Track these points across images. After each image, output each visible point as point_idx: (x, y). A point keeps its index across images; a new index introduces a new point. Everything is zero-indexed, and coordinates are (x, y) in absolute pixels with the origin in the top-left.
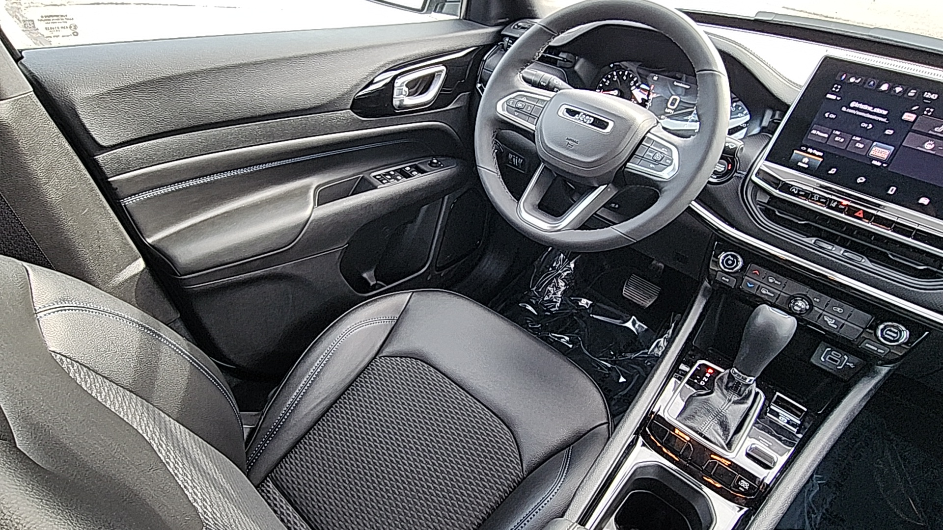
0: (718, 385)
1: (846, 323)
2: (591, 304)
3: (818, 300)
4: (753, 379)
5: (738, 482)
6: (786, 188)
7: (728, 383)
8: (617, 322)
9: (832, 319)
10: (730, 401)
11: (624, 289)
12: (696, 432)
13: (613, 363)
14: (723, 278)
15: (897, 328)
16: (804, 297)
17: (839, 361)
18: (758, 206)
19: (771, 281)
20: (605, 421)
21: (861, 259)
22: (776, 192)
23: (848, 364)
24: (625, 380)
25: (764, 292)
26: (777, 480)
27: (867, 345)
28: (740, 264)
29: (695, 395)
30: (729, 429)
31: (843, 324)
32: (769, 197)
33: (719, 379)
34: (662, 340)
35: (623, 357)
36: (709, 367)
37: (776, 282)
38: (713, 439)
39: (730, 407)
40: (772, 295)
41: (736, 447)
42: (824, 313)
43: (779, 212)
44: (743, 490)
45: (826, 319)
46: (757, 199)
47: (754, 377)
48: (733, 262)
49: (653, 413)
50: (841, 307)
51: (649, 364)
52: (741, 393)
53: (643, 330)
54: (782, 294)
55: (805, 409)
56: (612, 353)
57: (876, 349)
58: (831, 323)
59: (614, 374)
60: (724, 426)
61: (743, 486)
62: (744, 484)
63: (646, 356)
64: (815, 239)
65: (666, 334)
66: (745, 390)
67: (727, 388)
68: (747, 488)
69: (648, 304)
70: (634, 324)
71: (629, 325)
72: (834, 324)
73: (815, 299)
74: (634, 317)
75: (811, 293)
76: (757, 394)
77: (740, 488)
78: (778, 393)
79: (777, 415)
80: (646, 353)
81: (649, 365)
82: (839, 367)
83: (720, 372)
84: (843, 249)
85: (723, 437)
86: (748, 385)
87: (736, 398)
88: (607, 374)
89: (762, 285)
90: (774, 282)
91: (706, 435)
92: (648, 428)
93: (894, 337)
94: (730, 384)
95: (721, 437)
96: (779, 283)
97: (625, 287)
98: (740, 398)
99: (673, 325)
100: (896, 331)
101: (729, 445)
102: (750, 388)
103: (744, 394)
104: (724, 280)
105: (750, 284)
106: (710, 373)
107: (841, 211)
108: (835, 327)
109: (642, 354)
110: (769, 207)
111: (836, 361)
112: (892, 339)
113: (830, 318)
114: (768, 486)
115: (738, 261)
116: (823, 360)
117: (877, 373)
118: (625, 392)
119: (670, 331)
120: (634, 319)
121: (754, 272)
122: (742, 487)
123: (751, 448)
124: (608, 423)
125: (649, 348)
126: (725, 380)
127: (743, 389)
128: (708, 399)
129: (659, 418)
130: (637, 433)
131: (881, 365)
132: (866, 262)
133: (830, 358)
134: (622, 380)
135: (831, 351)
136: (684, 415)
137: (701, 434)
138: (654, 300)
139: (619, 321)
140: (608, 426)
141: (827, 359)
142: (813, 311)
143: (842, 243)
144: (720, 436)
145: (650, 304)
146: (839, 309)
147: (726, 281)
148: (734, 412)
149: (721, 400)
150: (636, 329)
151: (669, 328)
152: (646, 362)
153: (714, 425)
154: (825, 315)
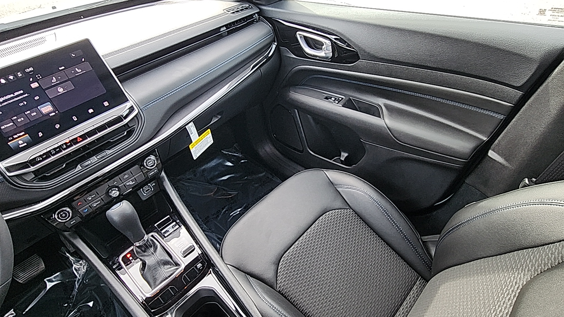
0: (141, 256)
1: (135, 177)
2: (14, 311)
3: (116, 183)
5: (197, 269)
6: (33, 162)
7: (142, 250)
8: (43, 293)
9: (130, 181)
10: (153, 253)
11: (20, 281)
12: (165, 280)
13: (74, 307)
14: (72, 223)
15: (149, 159)
16: (111, 188)
17: (149, 188)
18: (34, 182)
19: (90, 199)
21: (105, 153)
22: (32, 168)
23: (152, 185)
24: (92, 302)
25: (95, 205)
26: (201, 247)
27: (150, 174)
28: (68, 209)
29: (142, 272)
30: (169, 261)
31: (135, 178)
32: (32, 173)
33: (137, 254)
34: (74, 265)
35: (73, 297)
36: (126, 255)
37: (93, 196)
38: (172, 273)
39: (157, 255)
40: (99, 202)
41: (179, 261)
42: (124, 183)
43: (48, 174)
44: (202, 268)
45: (128, 184)
46: (28, 180)
47: (145, 235)
48: (64, 213)
49: (142, 303)
50: (125, 175)
51: (87, 281)
52: (150, 245)
53: (60, 276)
54: (102, 197)
55: (169, 216)
56: (66, 305)
57: (153, 172)
58: (131, 183)
59: (84, 310)
60: (166, 263)
61: (200, 266)
62: (199, 265)
63: (81, 280)
64: (79, 166)
65: (71, 262)
66: (150, 242)
67: (144, 252)
68: (201, 265)
70: (50, 281)
71: (49, 285)
72: (132, 182)
73: (114, 183)
74: (45, 280)
75: (110, 183)
76: (152, 236)
77: (201, 268)
78: (155, 225)
79: (167, 231)
80: (79, 280)
82: (153, 190)
83: (133, 250)
84: (94, 157)
85: (172, 266)
86: (148, 240)
87: (152, 249)
88: (80, 314)
89: (89, 204)
90: (92, 198)
91: (168, 275)
92: (152, 310)
93: (153, 163)
94: (143, 249)
95: (172, 267)
96: (95, 195)
97: (17, 280)
98: (153, 247)
99: (68, 254)
100: (150, 161)
101: (177, 264)
102: (149, 239)
103: (151, 244)
104: (73, 224)
105: (84, 210)
106: (130, 256)
107: (71, 146)
108: (134, 182)
109: (78, 283)
110: (39, 177)
111: (149, 189)
112: (153, 164)
113: (128, 182)
114: (202, 253)
115: (66, 210)
116: (145, 195)
117: (163, 177)
118: (101, 304)
119: (71, 258)
120: (47, 280)
121: (78, 205)
122: (200, 267)
123: (183, 254)
125: (76, 277)
126: (139, 250)
127: (149, 243)
128: (148, 266)
129: (148, 300)
131: (161, 174)
132: (109, 152)
133: (146, 191)
134: (91, 304)
135: (143, 189)
136: (152, 284)
137: (167, 278)
138: (42, 262)
139: (43, 292)
141: (146, 193)
142: (120, 187)
143: (90, 156)
144: (170, 268)
145: (44, 265)
146: (126, 176)
147: (74, 222)
148: (160, 255)
149: (151, 259)
150: (55, 281)
151: (68, 258)
152: (85, 282)
153: (164, 269)
154: (126, 184)
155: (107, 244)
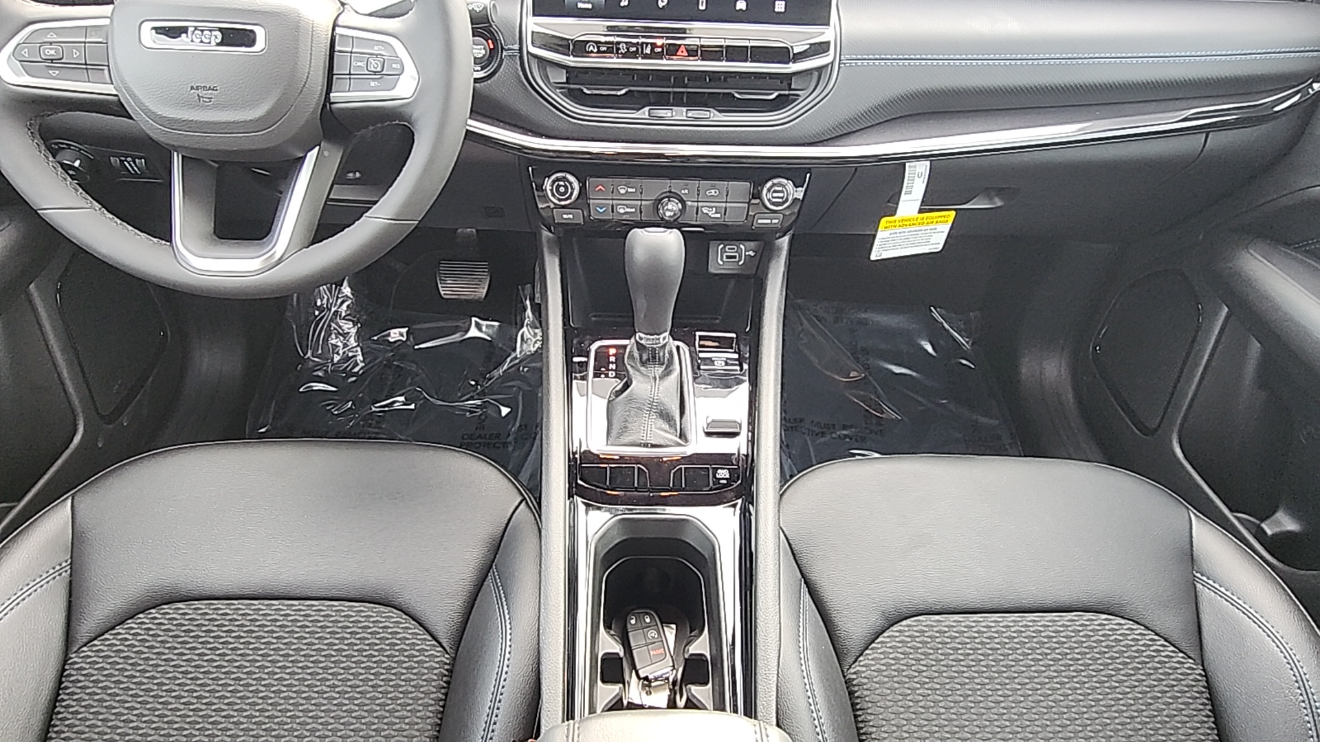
0: (632, 366)
1: (728, 205)
2: (407, 332)
3: (686, 191)
4: (667, 334)
5: (714, 476)
6: (580, 48)
7: (641, 359)
8: (456, 337)
9: (712, 207)
10: (655, 378)
11: (441, 289)
12: (640, 445)
13: (482, 395)
14: (565, 216)
15: (780, 184)
16: (672, 195)
17: (737, 255)
18: (558, 91)
19: (623, 191)
20: (520, 499)
21: (708, 113)
22: (570, 60)
23: (747, 253)
24: (509, 410)
25: (622, 211)
26: (752, 442)
27: (760, 221)
28: (576, 185)
29: (613, 397)
30: (672, 416)
31: (726, 209)
32: (565, 71)
33: (628, 358)
34: (525, 329)
35: (490, 379)
36: (608, 347)
37: (630, 190)
38: (662, 443)
39: (661, 388)
40: (633, 210)
41: (691, 435)
42: (700, 204)
43: (588, 89)
44: (725, 482)
45: (705, 211)
46: (552, 81)
47: (666, 331)
48: (565, 186)
49: (574, 454)
50: (713, 187)
51: (526, 369)
52: (662, 360)
53: (495, 329)
54: (644, 203)
55: (734, 335)
56: (473, 383)
57: (769, 221)
58: (712, 213)
59: (490, 411)
60: (665, 416)
61: (723, 476)
62: (723, 473)
63: (517, 361)
64: (647, 109)
65: (525, 319)
66: (664, 354)
67: (643, 364)
68: (728, 476)
69: (483, 292)
70: (478, 326)
71: (473, 332)
72: (716, 213)
73: (683, 191)
74: (474, 319)
75: (675, 185)
76: (678, 348)
77: (722, 482)
78: (698, 334)
79: (711, 361)
80: (516, 358)
81: (527, 371)
82: (741, 263)
83: (625, 347)
84: (685, 109)
85: (672, 431)
86: (665, 345)
87: (661, 370)
88: (481, 415)
89: (615, 202)
90: (627, 191)
91: (653, 443)
92: (581, 479)
93: (782, 198)
94: (645, 357)
95: (670, 433)
96: (634, 190)
97: (440, 285)
98: (664, 366)
99: (528, 302)
100: (780, 189)
101: (682, 436)
102: (667, 347)
103: (666, 359)
104: (566, 219)
105: (600, 208)
106: (613, 355)
107: (660, 56)
108: (718, 215)
109: (511, 361)
110: (572, 86)
111: (735, 257)
112: (780, 200)
113: (709, 207)
114: (747, 456)
115: (571, 183)
116: (721, 263)
117: (780, 249)
118: (518, 424)
119: (529, 312)
120: (476, 322)
121: (597, 189)
122: (723, 479)
123: (708, 425)
124: (525, 499)
125: (515, 350)
126: (636, 355)
127: (661, 354)
128: (630, 395)
129: (588, 456)
130: (570, 496)
131: (780, 237)
132: (715, 116)
133: (728, 257)
134: (505, 411)
135: (724, 247)
136: (614, 433)
137: (646, 445)
138: (487, 283)
139: (458, 335)
140: (527, 503)
141: (725, 259)
142: (687, 208)
143: (678, 101)
144: (666, 431)
145: (485, 291)
146: (713, 191)
147: (569, 218)
148: (666, 392)
149: (645, 385)
150: (485, 333)
151: (525, 309)
152: (521, 369)
153: (655, 423)
154: (702, 207)
155: (595, 316)
